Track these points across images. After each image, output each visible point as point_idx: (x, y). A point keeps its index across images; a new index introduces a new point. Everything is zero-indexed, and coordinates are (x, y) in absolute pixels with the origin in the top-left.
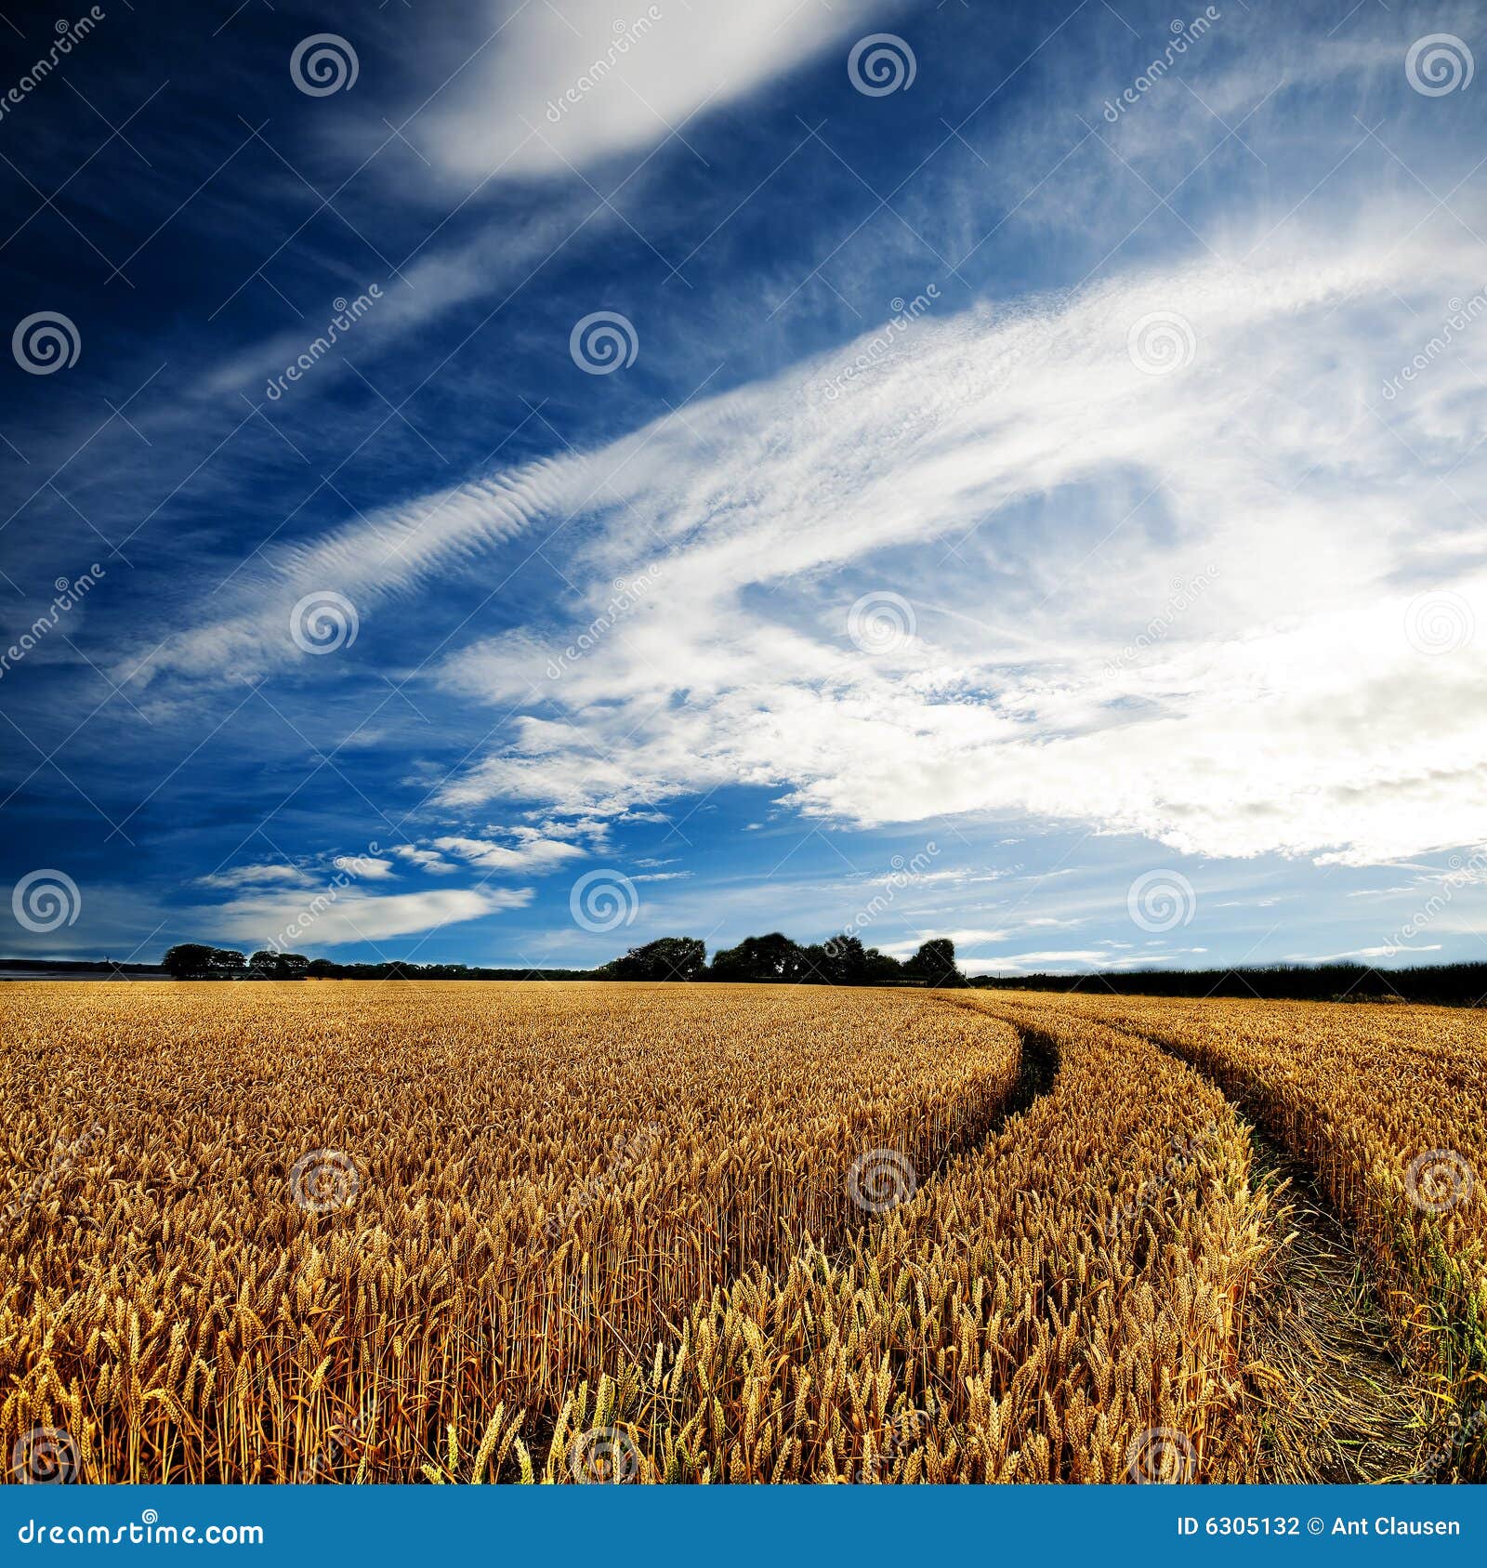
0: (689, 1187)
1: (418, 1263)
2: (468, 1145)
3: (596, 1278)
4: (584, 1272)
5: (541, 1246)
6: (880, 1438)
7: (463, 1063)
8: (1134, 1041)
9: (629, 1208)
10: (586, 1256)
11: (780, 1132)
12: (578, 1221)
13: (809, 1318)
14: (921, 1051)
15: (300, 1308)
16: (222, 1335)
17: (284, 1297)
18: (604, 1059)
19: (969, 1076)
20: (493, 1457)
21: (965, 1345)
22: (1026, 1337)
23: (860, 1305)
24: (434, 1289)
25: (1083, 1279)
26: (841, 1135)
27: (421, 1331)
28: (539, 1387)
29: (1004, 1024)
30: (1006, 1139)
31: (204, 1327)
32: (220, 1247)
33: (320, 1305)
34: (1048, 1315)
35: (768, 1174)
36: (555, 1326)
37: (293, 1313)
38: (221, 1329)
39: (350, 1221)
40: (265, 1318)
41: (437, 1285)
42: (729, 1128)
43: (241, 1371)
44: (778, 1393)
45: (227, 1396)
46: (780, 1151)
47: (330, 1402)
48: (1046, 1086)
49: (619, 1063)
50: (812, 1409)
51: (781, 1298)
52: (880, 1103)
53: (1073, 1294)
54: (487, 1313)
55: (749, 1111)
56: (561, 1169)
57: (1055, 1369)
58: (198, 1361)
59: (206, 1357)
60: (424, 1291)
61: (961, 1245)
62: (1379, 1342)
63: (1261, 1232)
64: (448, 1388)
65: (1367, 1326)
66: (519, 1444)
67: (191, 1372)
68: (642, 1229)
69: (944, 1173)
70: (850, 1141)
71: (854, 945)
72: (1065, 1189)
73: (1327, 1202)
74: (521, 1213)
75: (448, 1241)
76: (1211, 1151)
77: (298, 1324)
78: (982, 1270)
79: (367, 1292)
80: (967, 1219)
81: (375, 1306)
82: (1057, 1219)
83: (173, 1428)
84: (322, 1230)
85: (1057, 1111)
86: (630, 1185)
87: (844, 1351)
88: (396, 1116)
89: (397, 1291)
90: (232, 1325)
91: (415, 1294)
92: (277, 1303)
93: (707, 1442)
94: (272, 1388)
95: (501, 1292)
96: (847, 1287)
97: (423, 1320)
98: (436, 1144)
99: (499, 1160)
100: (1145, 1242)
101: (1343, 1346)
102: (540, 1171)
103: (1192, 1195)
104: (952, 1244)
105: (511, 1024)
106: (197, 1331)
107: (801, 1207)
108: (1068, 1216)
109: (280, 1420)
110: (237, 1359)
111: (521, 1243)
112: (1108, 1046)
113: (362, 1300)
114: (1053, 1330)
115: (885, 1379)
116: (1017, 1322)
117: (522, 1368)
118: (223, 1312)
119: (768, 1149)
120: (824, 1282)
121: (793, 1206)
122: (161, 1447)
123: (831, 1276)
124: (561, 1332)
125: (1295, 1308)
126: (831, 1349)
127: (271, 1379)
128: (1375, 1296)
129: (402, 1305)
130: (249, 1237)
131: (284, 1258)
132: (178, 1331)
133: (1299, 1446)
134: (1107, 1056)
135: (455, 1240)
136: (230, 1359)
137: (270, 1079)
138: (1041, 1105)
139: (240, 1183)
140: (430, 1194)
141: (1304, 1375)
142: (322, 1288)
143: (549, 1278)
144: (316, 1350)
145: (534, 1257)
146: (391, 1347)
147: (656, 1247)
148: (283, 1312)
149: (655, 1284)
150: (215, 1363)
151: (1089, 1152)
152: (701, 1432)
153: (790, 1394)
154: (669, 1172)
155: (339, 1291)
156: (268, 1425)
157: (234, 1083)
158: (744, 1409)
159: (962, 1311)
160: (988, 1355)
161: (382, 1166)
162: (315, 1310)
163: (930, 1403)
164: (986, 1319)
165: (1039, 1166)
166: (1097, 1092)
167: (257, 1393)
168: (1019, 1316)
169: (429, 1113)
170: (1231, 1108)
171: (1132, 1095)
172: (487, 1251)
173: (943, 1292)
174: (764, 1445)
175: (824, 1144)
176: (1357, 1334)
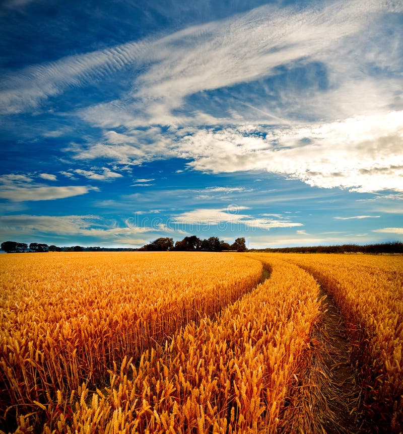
0: (172, 304)
1: (98, 325)
2: (107, 296)
3: (148, 328)
4: (145, 326)
5: (132, 320)
6: (224, 358)
7: (103, 275)
8: (292, 265)
9: (156, 310)
10: (145, 322)
11: (197, 289)
12: (142, 314)
13: (206, 334)
14: (235, 269)
15: (65, 337)
16: (44, 345)
17: (60, 334)
18: (145, 273)
19: (248, 275)
20: (125, 368)
21: (245, 337)
22: (260, 335)
23: (219, 330)
24: (103, 331)
25: (275, 322)
26: (214, 289)
27: (101, 342)
28: (136, 355)
29: (259, 261)
30: (257, 290)
31: (38, 343)
32: (38, 324)
33: (71, 336)
34: (266, 329)
35: (194, 301)
36: (138, 340)
37: (64, 338)
38: (43, 343)
39: (76, 315)
40: (56, 340)
41: (104, 330)
42: (182, 289)
43: (52, 353)
44: (198, 350)
45: (48, 360)
46: (197, 294)
47: (79, 360)
48: (269, 277)
49: (150, 273)
50: (207, 353)
51: (198, 329)
52: (224, 281)
53: (272, 325)
54: (119, 337)
55: (188, 285)
56: (136, 301)
57: (267, 342)
58: (38, 352)
59: (40, 350)
60: (101, 332)
61: (245, 315)
62: (343, 335)
63: (319, 310)
64: (111, 355)
65: (341, 331)
66: (132, 364)
67: (37, 354)
68: (160, 315)
69: (241, 298)
70: (216, 292)
71: (217, 240)
72: (272, 302)
73: (335, 304)
74: (125, 312)
75: (105, 320)
76: (310, 291)
77: (66, 341)
78: (250, 321)
79: (84, 332)
80: (247, 309)
81: (87, 335)
82: (270, 309)
83: (35, 368)
84: (68, 318)
85: (271, 283)
86: (156, 304)
87: (215, 340)
88: (85, 289)
89: (93, 332)
90: (46, 342)
91: (98, 333)
92: (58, 336)
93: (181, 362)
94: (61, 357)
95: (122, 332)
96: (215, 326)
97: (101, 339)
98: (98, 296)
99: (117, 299)
100: (291, 313)
101: (334, 336)
102: (130, 302)
103: (303, 302)
104: (243, 315)
105: (116, 263)
106: (36, 343)
107: (203, 309)
108: (272, 308)
109: (65, 365)
110: (49, 350)
111: (126, 319)
112: (285, 267)
113: (83, 334)
114: (267, 333)
115: (225, 346)
116: (258, 332)
117: (131, 350)
118: (42, 339)
119: (194, 294)
120: (209, 325)
121: (201, 309)
122: (32, 373)
123: (211, 324)
124: (140, 341)
125: (324, 328)
126: (211, 340)
127: (60, 355)
128: (343, 325)
129: (95, 336)
130: (46, 321)
131: (58, 325)
132: (30, 344)
133: (321, 357)
134: (285, 269)
135: (108, 319)
136: (47, 351)
137: (43, 280)
138: (267, 282)
139: (40, 307)
140: (98, 309)
141: (324, 342)
142: (71, 331)
143: (135, 328)
144: (72, 347)
145: (131, 323)
146: (94, 346)
147: (164, 320)
148: (60, 338)
149: (165, 329)
150: (43, 351)
151: (279, 293)
152: (179, 361)
153: (201, 350)
154: (166, 300)
155: (76, 332)
156: (62, 366)
157: (32, 281)
158: (190, 355)
159: (245, 330)
160: (251, 339)
161: (83, 302)
162: (70, 337)
163: (236, 351)
164: (250, 332)
165: (265, 296)
166: (281, 278)
167: (57, 359)
168: (259, 331)
169: (95, 288)
170: (315, 281)
171: (291, 279)
172: (117, 322)
173: (240, 327)
174: (195, 361)
175: (209, 293)
176: (338, 333)
